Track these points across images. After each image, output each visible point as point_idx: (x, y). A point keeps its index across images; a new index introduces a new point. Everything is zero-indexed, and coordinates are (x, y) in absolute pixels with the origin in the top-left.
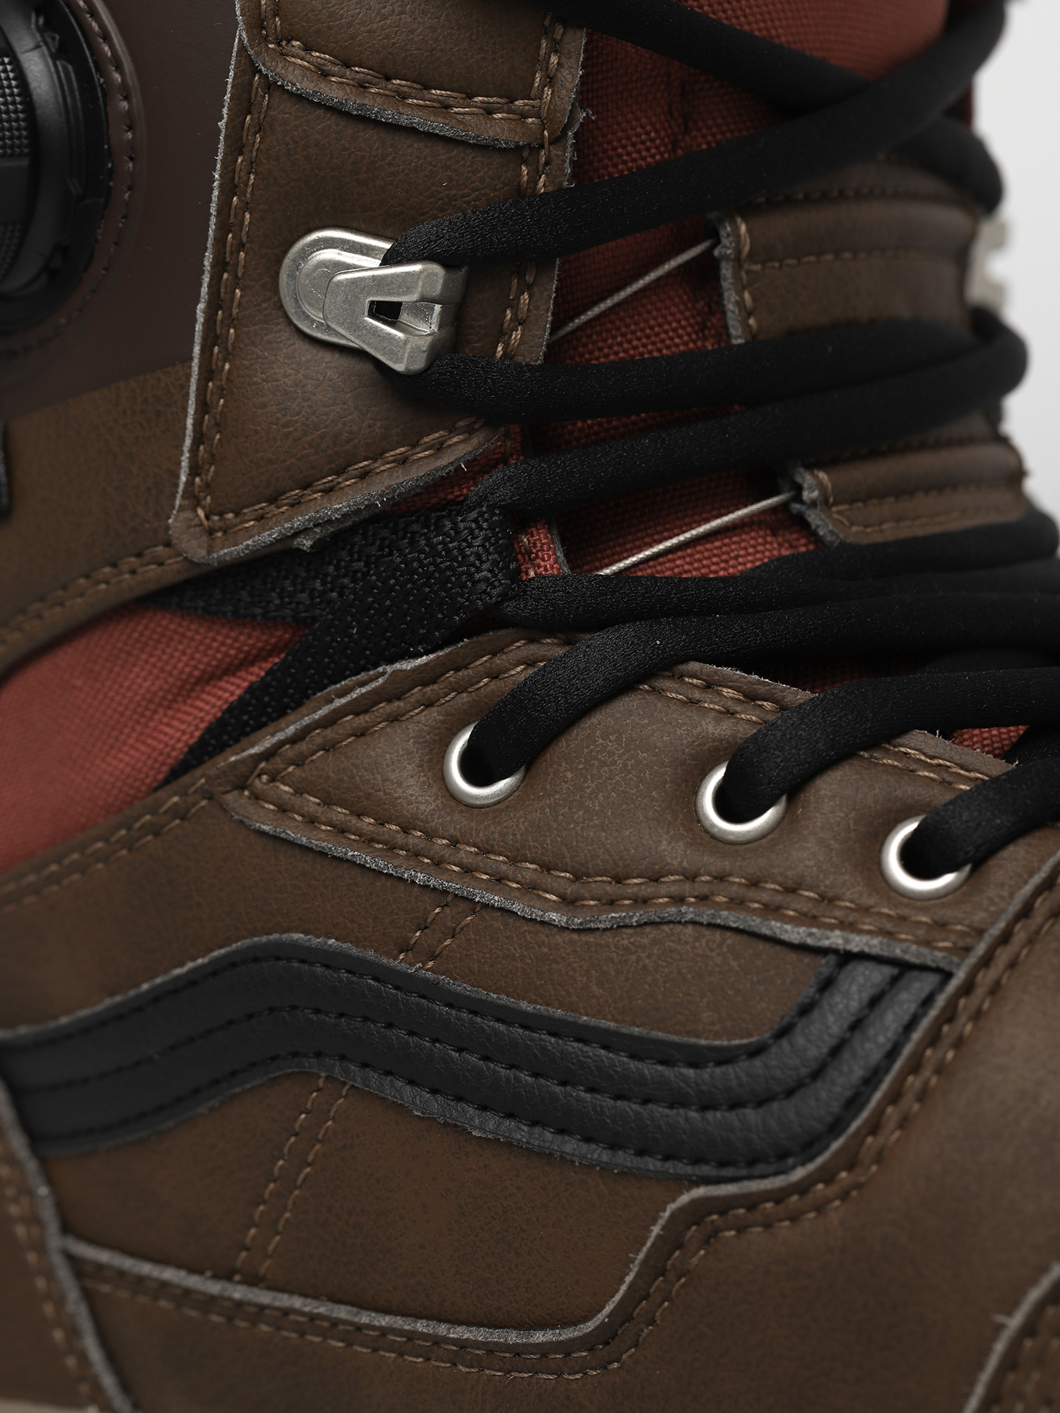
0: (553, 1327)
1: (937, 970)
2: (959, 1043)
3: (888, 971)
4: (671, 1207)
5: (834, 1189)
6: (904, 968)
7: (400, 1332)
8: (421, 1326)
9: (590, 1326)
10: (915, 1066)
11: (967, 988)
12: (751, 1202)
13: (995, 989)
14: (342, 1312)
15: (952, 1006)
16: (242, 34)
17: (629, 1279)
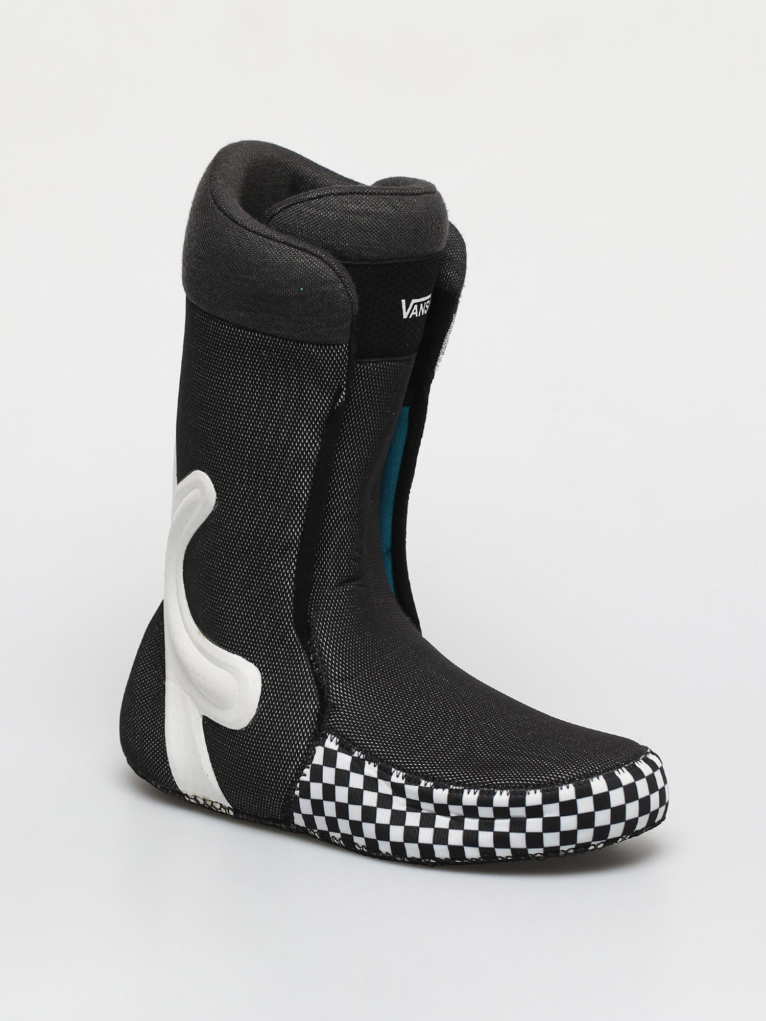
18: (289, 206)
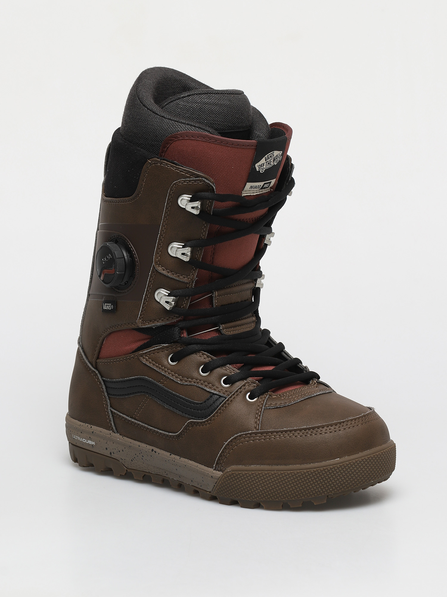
0: (172, 433)
1: (225, 397)
2: (226, 407)
3: (218, 397)
4: (188, 421)
5: (208, 423)
6: (220, 396)
7: (153, 430)
8: (156, 429)
9: (177, 434)
10: (220, 409)
11: (228, 400)
12: (198, 423)
13: (231, 401)
14: (146, 426)
15: (225, 402)
16: (154, 263)
17: (182, 429)
18: (171, 102)
